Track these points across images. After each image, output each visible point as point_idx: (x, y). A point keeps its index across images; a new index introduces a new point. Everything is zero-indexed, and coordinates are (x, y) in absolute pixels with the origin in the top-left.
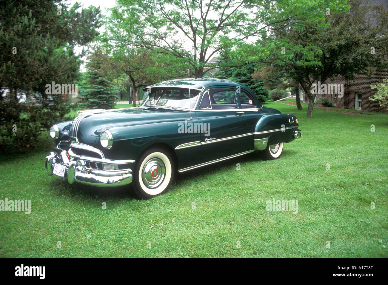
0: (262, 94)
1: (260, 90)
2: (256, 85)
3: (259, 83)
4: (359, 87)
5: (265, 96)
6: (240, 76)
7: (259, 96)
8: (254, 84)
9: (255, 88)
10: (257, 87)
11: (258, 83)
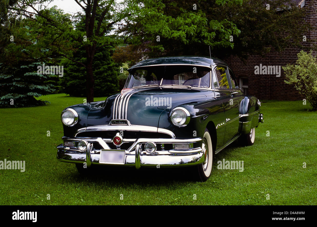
0: (111, 82)
1: (108, 75)
2: (102, 69)
3: (106, 67)
4: (244, 70)
5: (114, 84)
6: (78, 57)
7: (108, 85)
8: (99, 68)
9: (101, 73)
10: (103, 72)
11: (104, 67)
